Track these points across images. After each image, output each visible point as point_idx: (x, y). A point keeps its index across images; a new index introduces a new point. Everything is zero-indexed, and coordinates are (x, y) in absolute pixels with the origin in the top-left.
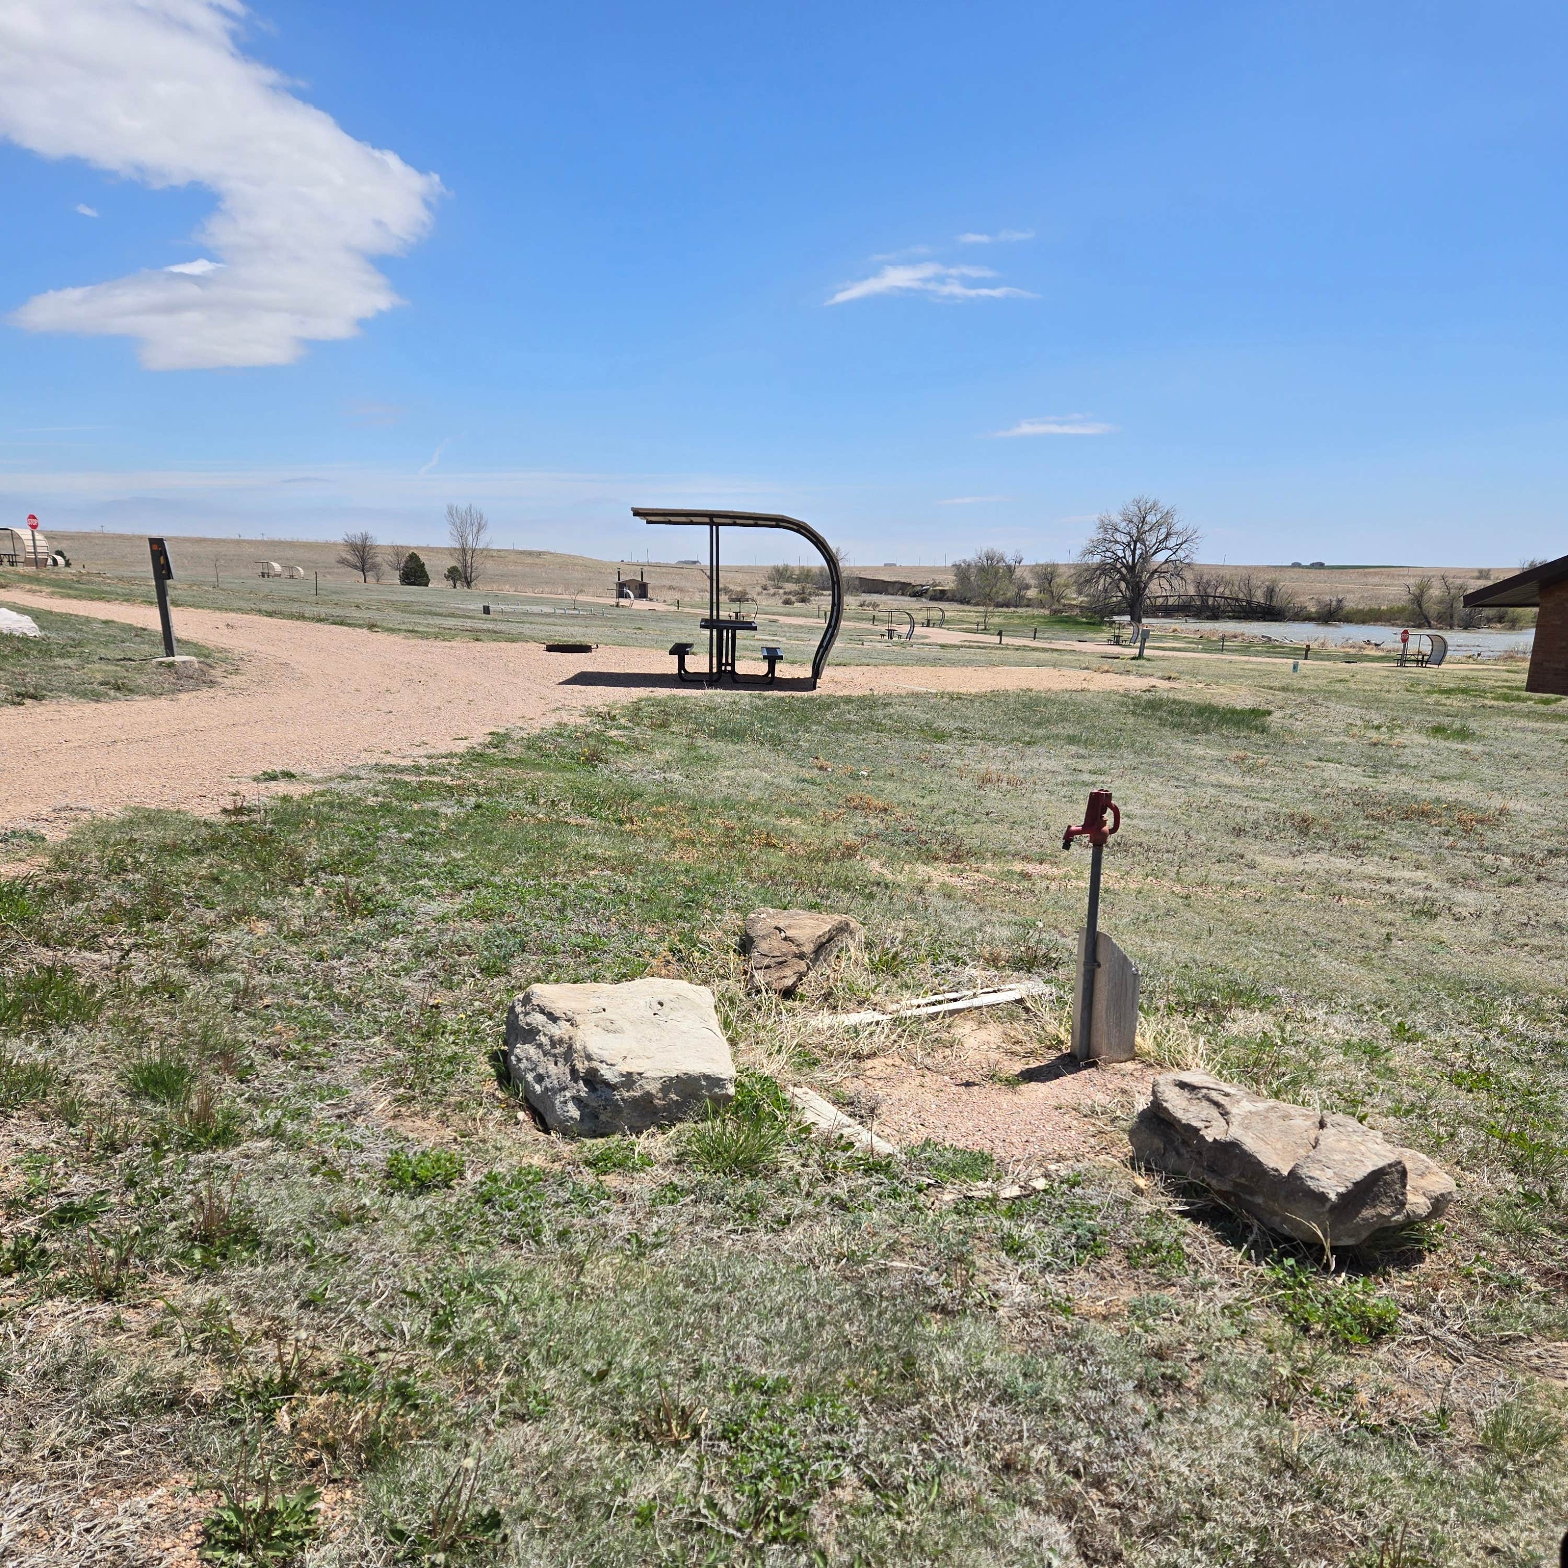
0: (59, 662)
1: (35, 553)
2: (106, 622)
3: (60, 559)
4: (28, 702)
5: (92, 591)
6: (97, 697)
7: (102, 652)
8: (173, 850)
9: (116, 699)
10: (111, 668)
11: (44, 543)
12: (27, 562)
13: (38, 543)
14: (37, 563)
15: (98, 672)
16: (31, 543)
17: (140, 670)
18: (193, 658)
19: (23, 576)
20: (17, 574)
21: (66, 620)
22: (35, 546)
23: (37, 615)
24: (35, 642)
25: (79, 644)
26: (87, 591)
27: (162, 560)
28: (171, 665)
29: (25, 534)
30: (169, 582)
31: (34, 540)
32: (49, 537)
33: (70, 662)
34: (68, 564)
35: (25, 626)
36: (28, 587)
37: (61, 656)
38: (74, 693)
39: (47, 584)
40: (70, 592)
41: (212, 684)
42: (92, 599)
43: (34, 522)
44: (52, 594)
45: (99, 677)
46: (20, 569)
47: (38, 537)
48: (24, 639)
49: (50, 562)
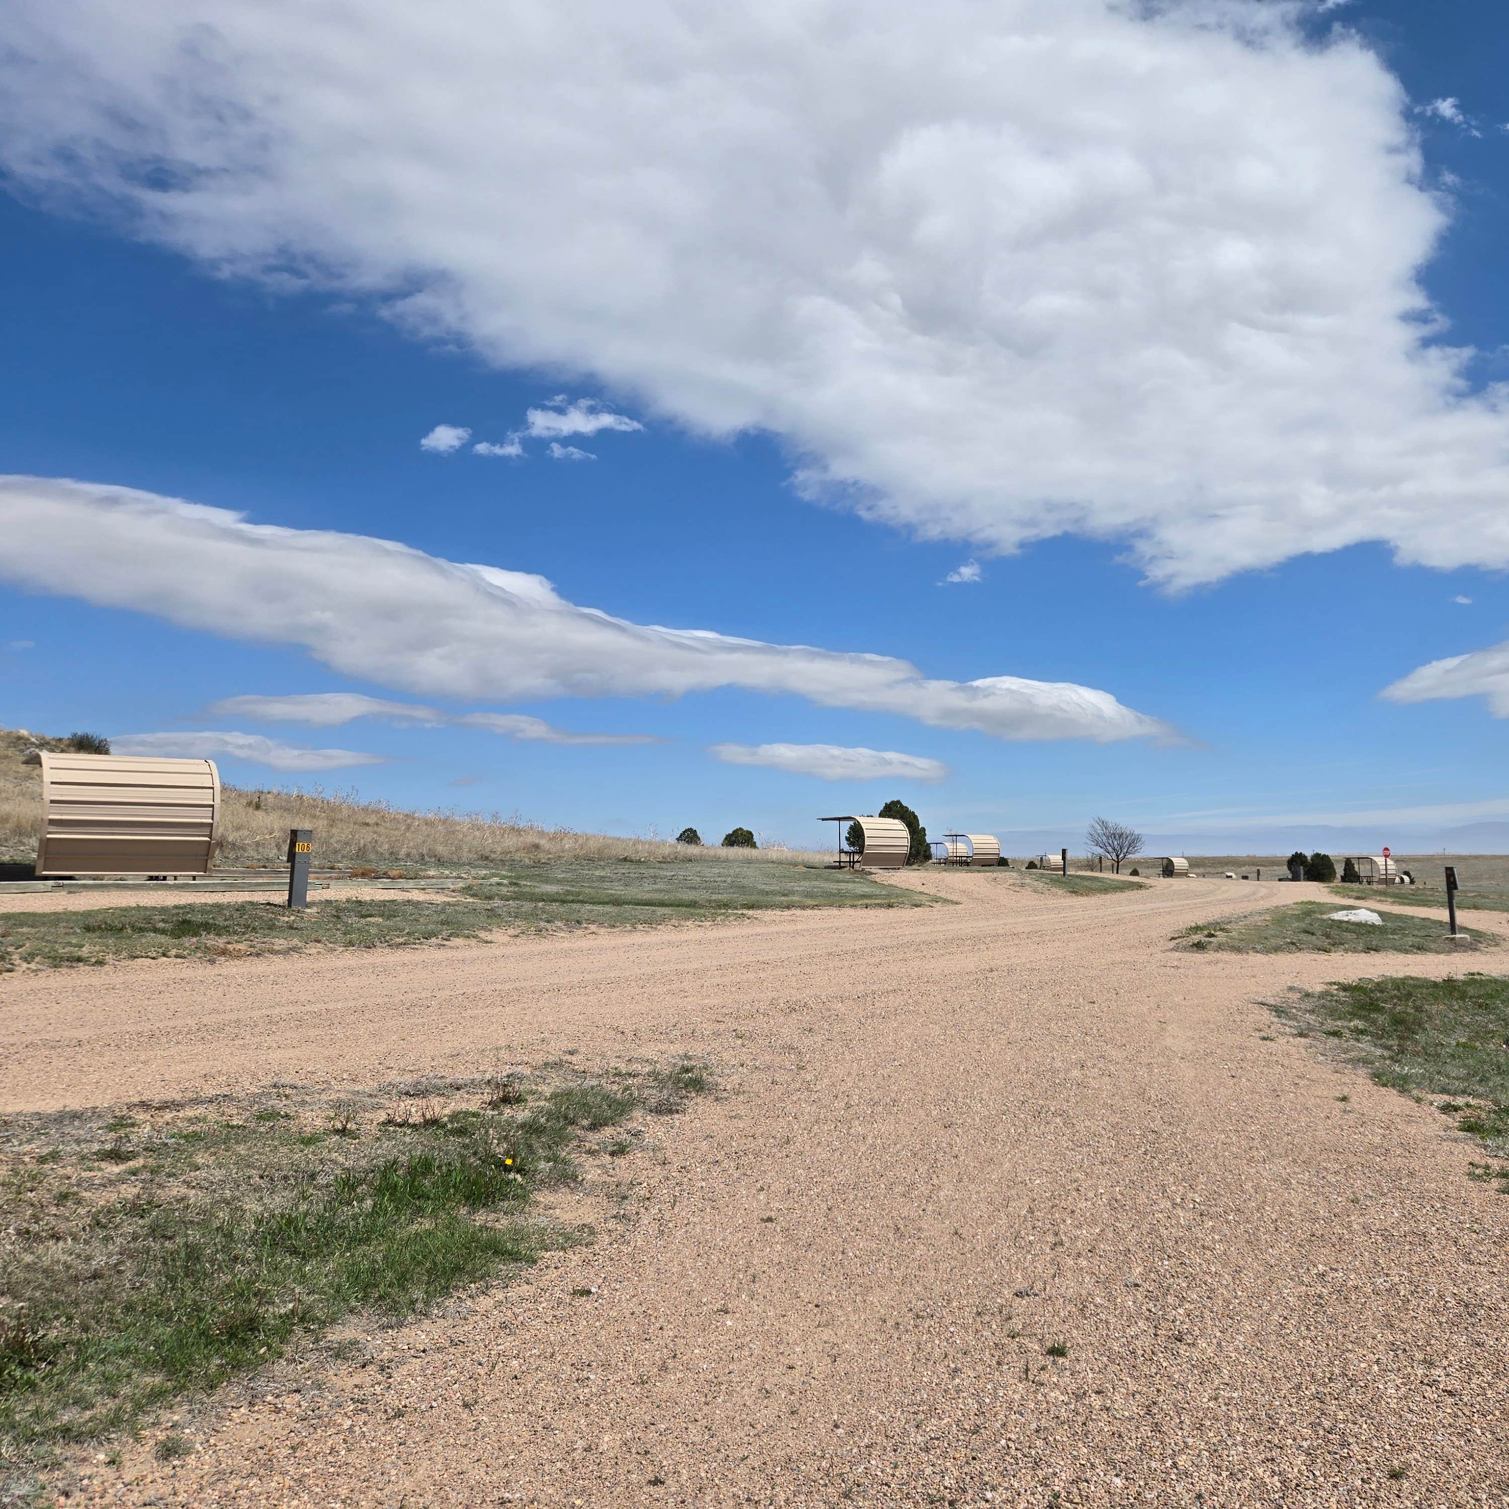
0: (1391, 937)
1: (1386, 874)
2: (1423, 919)
3: (1406, 878)
4: (1372, 952)
5: (1421, 901)
6: (1406, 952)
7: (1416, 933)
8: (1415, 986)
9: (1415, 953)
10: (1418, 939)
11: (1394, 867)
12: (1380, 882)
13: (1389, 867)
14: (1388, 881)
15: (1410, 940)
16: (1384, 867)
17: (1434, 942)
18: (1467, 936)
19: (1376, 891)
20: (1372, 890)
21: (1398, 917)
22: (1386, 869)
23: (1381, 914)
24: (1378, 927)
25: (1404, 929)
26: (1417, 900)
27: (1452, 879)
28: (1453, 939)
29: (1380, 861)
30: (1455, 891)
31: (1386, 865)
32: (1397, 861)
33: (1396, 937)
34: (1412, 882)
35: (1375, 919)
36: (1378, 898)
37: (1392, 934)
38: (1395, 949)
39: (1391, 897)
40: (1406, 901)
41: (1476, 950)
42: (1419, 906)
43: (1387, 853)
44: (1393, 903)
45: (1410, 943)
46: (1375, 886)
47: (1390, 862)
48: (1373, 926)
49: (1397, 880)
